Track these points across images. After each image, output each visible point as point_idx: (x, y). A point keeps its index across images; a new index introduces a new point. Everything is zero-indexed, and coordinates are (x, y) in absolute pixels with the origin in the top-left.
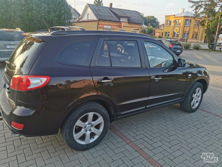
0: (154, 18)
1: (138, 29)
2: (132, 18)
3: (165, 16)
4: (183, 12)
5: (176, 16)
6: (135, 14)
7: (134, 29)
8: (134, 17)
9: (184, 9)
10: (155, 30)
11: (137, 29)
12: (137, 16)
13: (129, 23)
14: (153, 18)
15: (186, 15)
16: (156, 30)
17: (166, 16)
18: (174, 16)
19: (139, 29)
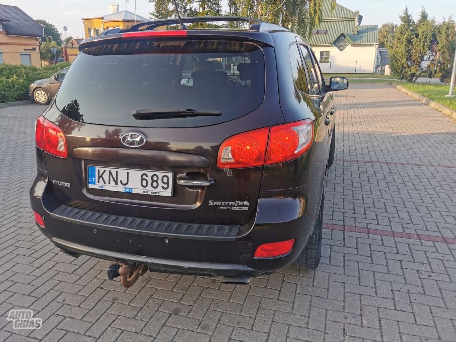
0: (47, 25)
1: (35, 49)
2: (11, 23)
3: (82, 19)
4: (118, 11)
5: (106, 19)
6: (16, 13)
7: (25, 50)
8: (17, 21)
9: (118, 5)
10: (66, 50)
11: (31, 47)
12: (22, 18)
13: (8, 34)
14: (43, 24)
15: (126, 18)
16: (68, 50)
17: (84, 20)
18: (101, 20)
19: (37, 48)
